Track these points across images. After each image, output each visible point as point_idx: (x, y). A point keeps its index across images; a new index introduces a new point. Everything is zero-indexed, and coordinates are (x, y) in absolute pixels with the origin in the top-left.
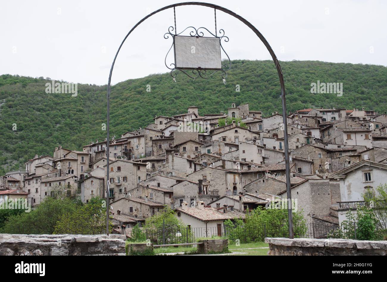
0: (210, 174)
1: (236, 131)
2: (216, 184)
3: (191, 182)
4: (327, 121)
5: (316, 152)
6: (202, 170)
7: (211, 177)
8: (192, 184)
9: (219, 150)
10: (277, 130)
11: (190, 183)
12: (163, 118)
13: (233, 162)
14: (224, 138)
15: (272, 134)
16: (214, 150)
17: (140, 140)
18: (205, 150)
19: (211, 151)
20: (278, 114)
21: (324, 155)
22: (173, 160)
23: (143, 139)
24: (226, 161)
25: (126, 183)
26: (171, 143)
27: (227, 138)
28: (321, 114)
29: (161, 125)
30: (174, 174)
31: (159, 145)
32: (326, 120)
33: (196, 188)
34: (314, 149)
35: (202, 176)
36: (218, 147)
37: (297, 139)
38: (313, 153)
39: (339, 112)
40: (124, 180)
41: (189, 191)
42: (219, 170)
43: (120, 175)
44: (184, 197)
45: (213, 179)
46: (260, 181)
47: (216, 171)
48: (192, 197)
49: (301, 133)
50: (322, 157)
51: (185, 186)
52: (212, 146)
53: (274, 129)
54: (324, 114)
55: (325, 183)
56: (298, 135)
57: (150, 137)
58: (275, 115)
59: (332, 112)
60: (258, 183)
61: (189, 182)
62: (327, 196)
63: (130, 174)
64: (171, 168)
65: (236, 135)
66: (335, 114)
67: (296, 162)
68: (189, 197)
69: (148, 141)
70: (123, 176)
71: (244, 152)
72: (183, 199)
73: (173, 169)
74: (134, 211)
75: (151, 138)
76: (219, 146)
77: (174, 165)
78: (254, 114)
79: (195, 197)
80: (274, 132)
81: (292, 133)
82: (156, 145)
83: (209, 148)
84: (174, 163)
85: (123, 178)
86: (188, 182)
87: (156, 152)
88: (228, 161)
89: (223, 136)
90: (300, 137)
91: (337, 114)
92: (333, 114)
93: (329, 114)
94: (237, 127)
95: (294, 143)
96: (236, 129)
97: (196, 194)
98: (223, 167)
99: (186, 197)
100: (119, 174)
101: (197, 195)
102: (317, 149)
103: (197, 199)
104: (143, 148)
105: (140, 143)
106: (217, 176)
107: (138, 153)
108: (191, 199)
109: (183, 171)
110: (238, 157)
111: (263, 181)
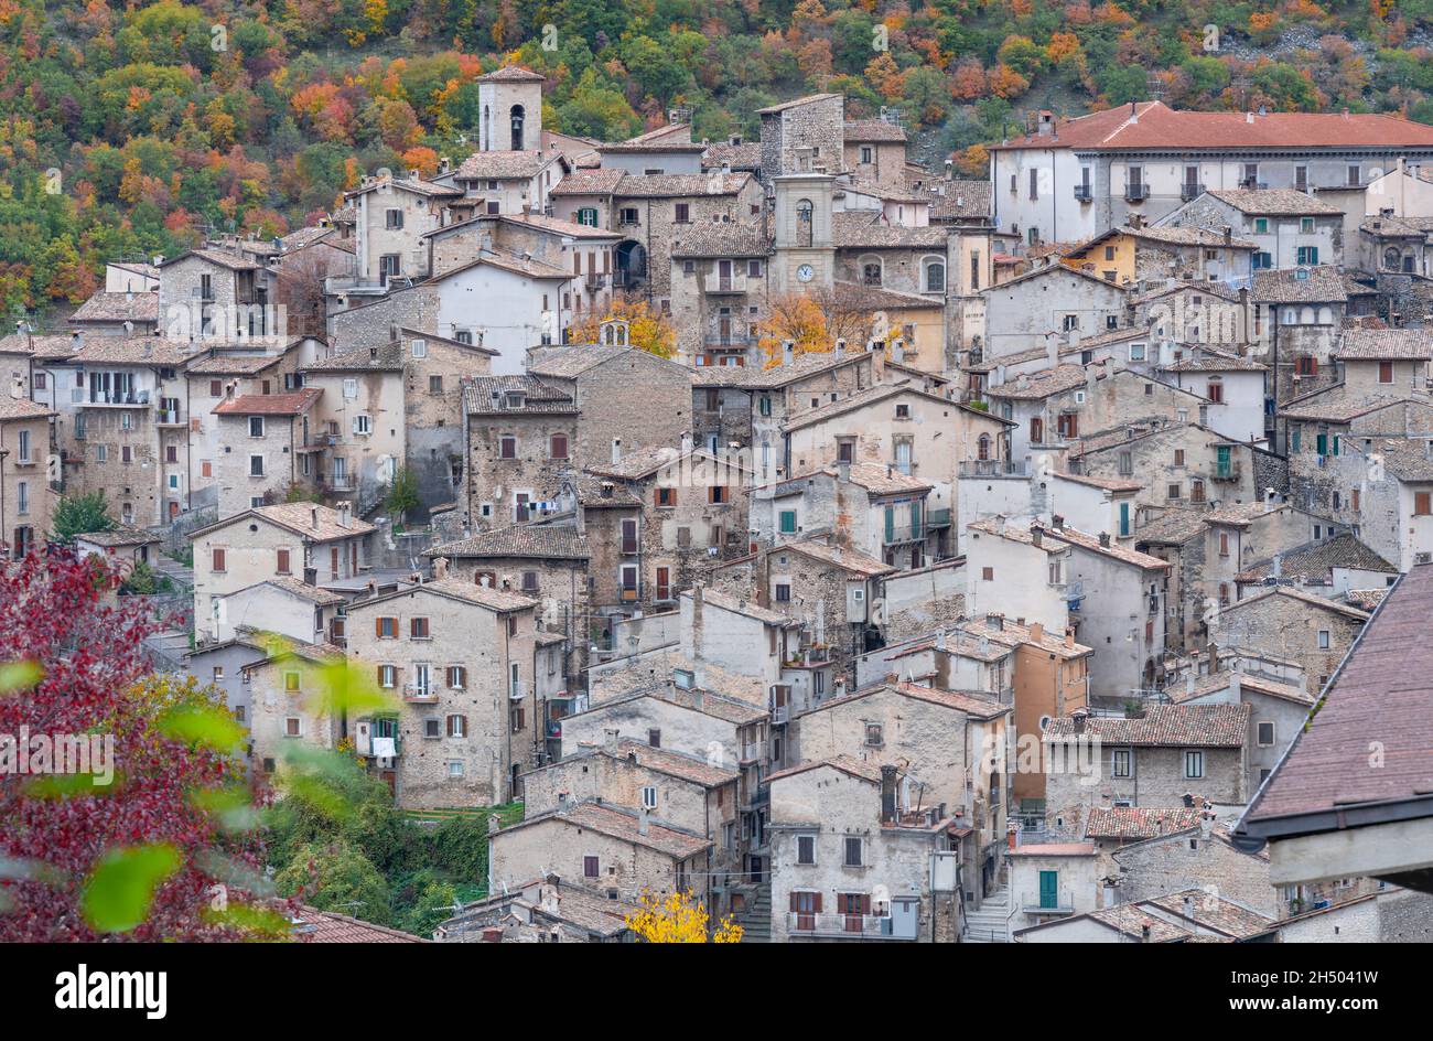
0: (899, 718)
1: (902, 411)
2: (921, 762)
3: (850, 774)
4: (1273, 268)
6: (865, 702)
7: (902, 731)
8: (855, 782)
9: (837, 519)
10: (1080, 395)
11: (845, 777)
12: (408, 196)
13: (983, 665)
14: (847, 442)
15: (1056, 412)
16: (816, 517)
17: (379, 388)
18: (771, 513)
19: (800, 522)
20: (1061, 269)
21: (1339, 637)
22: (698, 617)
23: (392, 390)
24: (953, 659)
25: (461, 697)
26: (563, 431)
27: (858, 443)
28: (1247, 229)
30: (700, 682)
31: (500, 438)
32: (1273, 260)
33: (872, 800)
35: (862, 724)
36: (836, 505)
37: (1177, 451)
38: (1299, 629)
40: (449, 684)
41: (840, 808)
42: (938, 707)
43: (430, 657)
44: (817, 829)
45: (909, 740)
46: (1179, 844)
47: (926, 709)
48: (853, 831)
49: (1193, 425)
50: (1333, 644)
51: (823, 786)
52: (803, 497)
53: (1068, 391)
54: (1262, 229)
56: (1184, 430)
57: (432, 378)
58: (1046, 273)
59: (1304, 221)
60: (1174, 850)
61: (841, 770)
63: (481, 658)
64: (691, 652)
65: (903, 427)
66: (1319, 230)
67: (1256, 701)
68: (841, 830)
69: (418, 397)
70: (446, 662)
71: (988, 574)
72: (815, 837)
73: (697, 657)
74: (604, 874)
75: (436, 381)
76: (841, 500)
77: (705, 640)
79: (867, 833)
80: (1065, 403)
81: (1155, 424)
82: (487, 439)
83: (788, 506)
84: (705, 631)
85: (443, 674)
86: (837, 774)
87: (486, 475)
88: (962, 656)
89: (843, 431)
90: (1188, 442)
91: (1328, 230)
92: (1307, 230)
93: (1289, 231)
95: (1160, 472)
96: (903, 400)
97: (870, 821)
98: (939, 680)
99: (826, 830)
100: (421, 650)
101: (876, 828)
102: (1315, 610)
103: (877, 843)
104: (393, 431)
105: (380, 407)
106: (927, 731)
107: (365, 454)
108: (848, 841)
109: (744, 671)
110: (960, 596)
111: (1193, 845)
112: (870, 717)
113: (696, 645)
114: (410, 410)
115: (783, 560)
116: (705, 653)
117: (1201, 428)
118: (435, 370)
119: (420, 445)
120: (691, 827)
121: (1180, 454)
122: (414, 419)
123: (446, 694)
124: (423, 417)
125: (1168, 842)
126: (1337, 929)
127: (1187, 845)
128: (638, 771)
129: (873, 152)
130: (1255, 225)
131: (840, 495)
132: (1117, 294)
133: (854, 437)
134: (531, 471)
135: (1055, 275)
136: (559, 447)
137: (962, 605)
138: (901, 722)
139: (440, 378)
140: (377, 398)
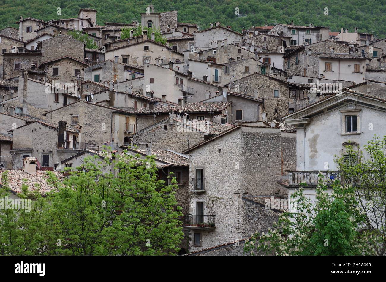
0: (85, 113)
1: (146, 48)
2: (94, 132)
3: (46, 126)
4: (297, 45)
5: (272, 86)
6: (72, 106)
7: (86, 119)
8: (48, 128)
9: (113, 77)
10: (215, 52)
11: (43, 127)
12: (34, 22)
14: (125, 57)
15: (206, 57)
16: (106, 76)
18: (91, 76)
19: (101, 78)
20: (220, 27)
21: (283, 92)
22: (25, 86)
24: (116, 94)
26: (36, 61)
27: (130, 58)
28: (289, 33)
29: (28, 34)
30: (25, 111)
31: (15, 62)
32: (297, 42)
33: (55, 135)
34: (268, 82)
35: (70, 116)
36: (113, 71)
37: (246, 67)
38: (266, 88)
39: (318, 32)
41: (41, 141)
42: (101, 108)
44: (31, 150)
45: (89, 122)
46: (159, 128)
47: (96, 109)
48: (46, 151)
49: (252, 58)
50: (280, 95)
51: (34, 131)
52: (102, 69)
53: (211, 50)
54: (294, 33)
55: (273, 134)
56: (248, 60)
58: (215, 28)
59: (307, 31)
60: (156, 131)
61: (42, 124)
62: (274, 159)
64: (22, 100)
65: (147, 54)
66: (312, 34)
67: (234, 100)
68: (41, 151)
71: (152, 81)
72: (30, 154)
73: (24, 102)
75: (4, 50)
76: (115, 70)
77: (27, 95)
78: (185, 27)
79: (52, 152)
80: (209, 54)
81: (238, 58)
82: (10, 62)
83: (97, 73)
84: (28, 91)
86: (40, 125)
87: (9, 75)
88: (120, 92)
89: (124, 54)
90: (250, 64)
91: (315, 34)
92: (308, 33)
93: (302, 33)
94: (148, 41)
95: (240, 74)
96: (147, 44)
97: (53, 146)
98: (110, 102)
99: (35, 151)
101: (55, 149)
102: (272, 81)
103: (55, 156)
106: (97, 118)
108: (44, 156)
109: (42, 107)
110: (141, 90)
111: (165, 127)
112: (74, 113)
113: (24, 97)
115: (88, 86)
116: (28, 99)
117: (254, 60)
118: (4, 47)
121: (247, 68)
126: (220, 150)
127: (163, 128)
129: (187, 29)
130: (291, 31)
131: (114, 68)
132: (239, 36)
133: (128, 56)
135: (218, 29)
137: (142, 93)
138: (86, 115)
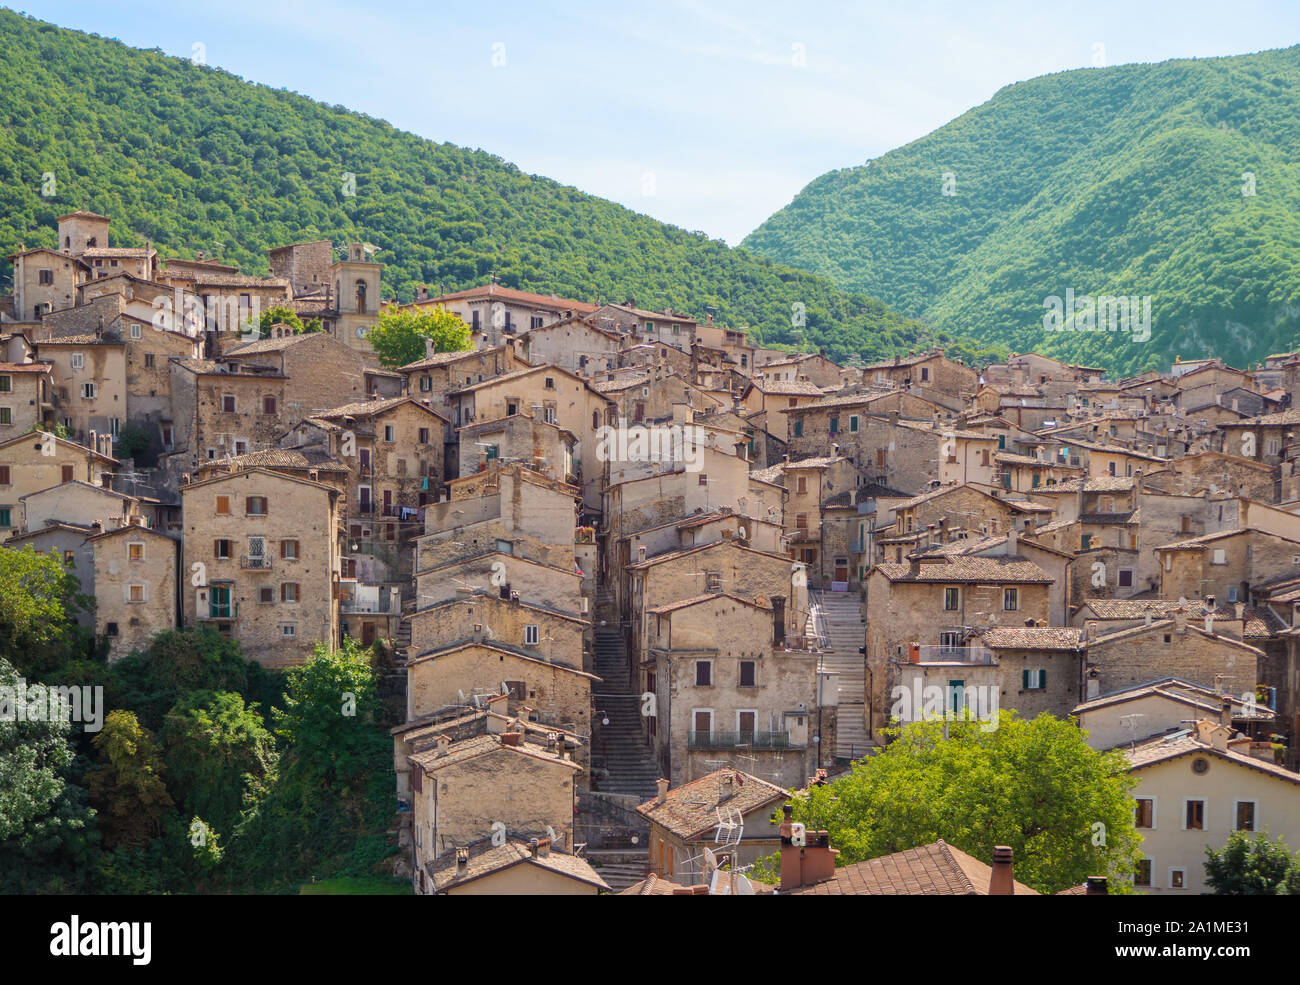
0: (735, 568)
6: (705, 554)
7: (737, 579)
8: (750, 610)
9: (533, 452)
10: (646, 391)
11: (741, 606)
12: (57, 259)
14: (513, 403)
15: (631, 401)
16: (515, 451)
17: (104, 361)
18: (478, 448)
19: (502, 455)
23: (115, 361)
24: (754, 525)
25: (294, 567)
26: (272, 393)
27: (521, 405)
29: (43, 288)
31: (223, 396)
33: (766, 623)
35: (703, 573)
36: (532, 441)
39: (693, 329)
40: (283, 555)
41: (736, 635)
42: (768, 558)
43: (265, 532)
44: (715, 651)
45: (743, 587)
48: (748, 654)
51: (720, 614)
52: (504, 435)
53: (638, 387)
54: (649, 328)
57: (147, 356)
59: (673, 326)
61: (738, 600)
63: (312, 532)
64: (510, 524)
65: (550, 395)
68: (736, 654)
69: (135, 370)
70: (279, 536)
72: (712, 661)
73: (516, 528)
74: (527, 698)
75: (150, 358)
76: (536, 437)
77: (522, 513)
79: (761, 656)
80: (636, 396)
82: (212, 395)
83: (490, 441)
84: (523, 505)
85: (277, 546)
86: (733, 604)
91: (687, 333)
93: (665, 331)
96: (550, 374)
97: (763, 646)
99: (723, 654)
100: (257, 525)
101: (768, 653)
103: (768, 665)
104: (116, 397)
105: (105, 376)
106: (759, 580)
107: (92, 415)
108: (742, 664)
109: (557, 540)
110: (681, 498)
111: (1167, 639)
112: (710, 567)
113: (515, 518)
114: (130, 380)
116: (524, 524)
118: (150, 349)
119: (138, 410)
120: (570, 661)
122: (133, 388)
123: (281, 564)
124: (139, 386)
125: (1140, 637)
127: (1161, 639)
128: (521, 612)
130: (645, 325)
131: (535, 433)
133: (517, 400)
134: (247, 424)
135: (574, 325)
136: (270, 405)
137: (682, 505)
138: (737, 572)
139: (152, 356)
140: (101, 370)
